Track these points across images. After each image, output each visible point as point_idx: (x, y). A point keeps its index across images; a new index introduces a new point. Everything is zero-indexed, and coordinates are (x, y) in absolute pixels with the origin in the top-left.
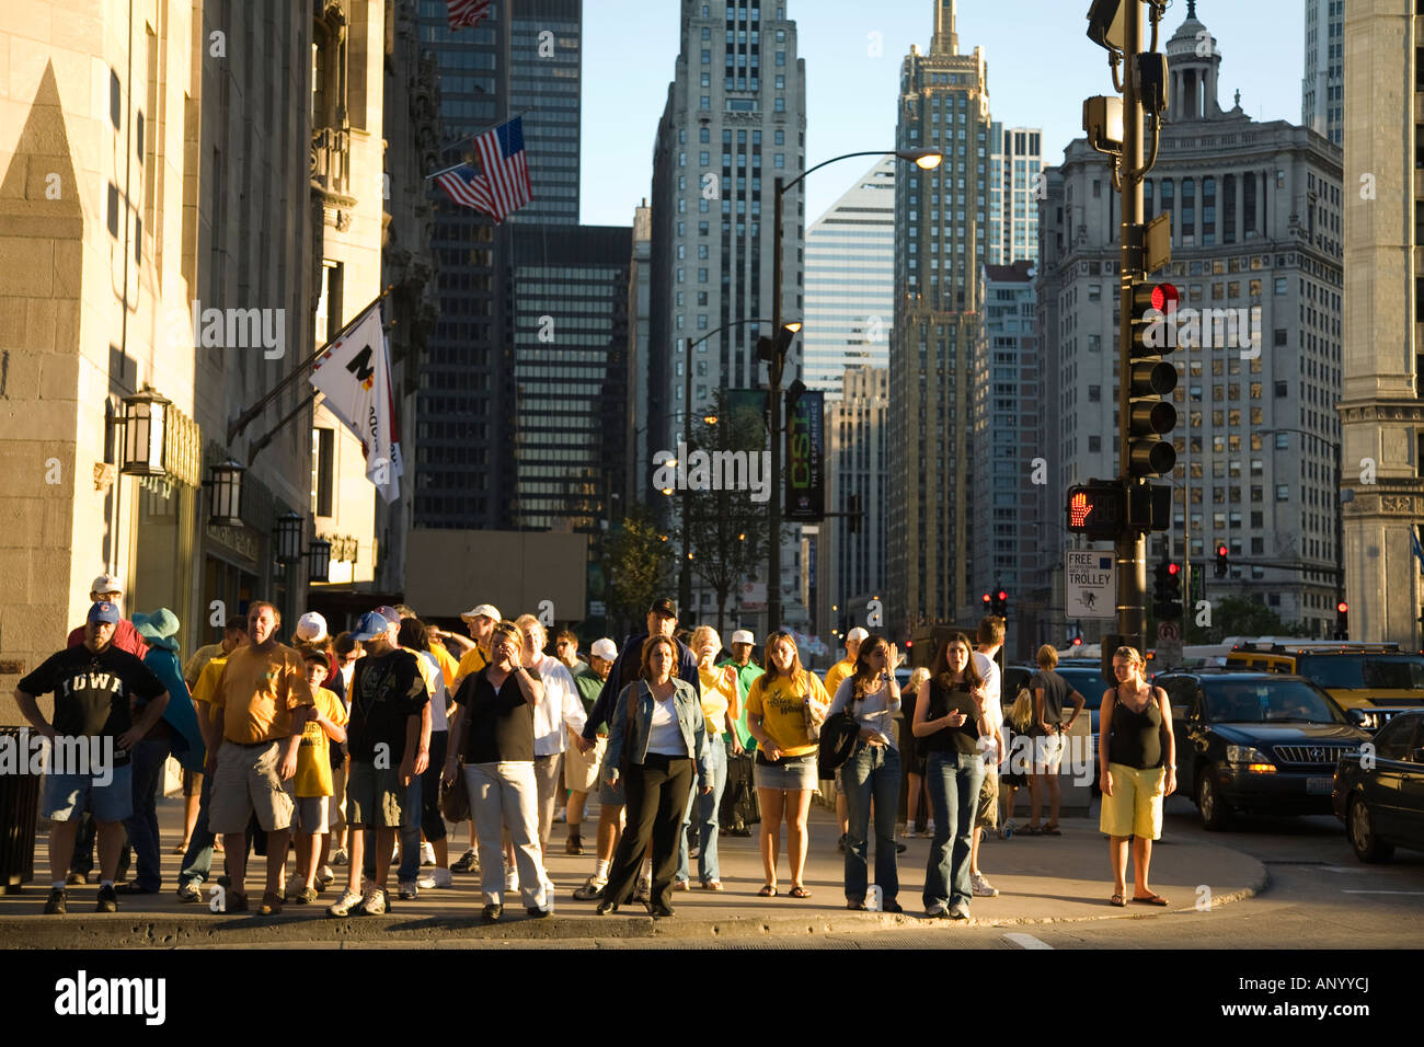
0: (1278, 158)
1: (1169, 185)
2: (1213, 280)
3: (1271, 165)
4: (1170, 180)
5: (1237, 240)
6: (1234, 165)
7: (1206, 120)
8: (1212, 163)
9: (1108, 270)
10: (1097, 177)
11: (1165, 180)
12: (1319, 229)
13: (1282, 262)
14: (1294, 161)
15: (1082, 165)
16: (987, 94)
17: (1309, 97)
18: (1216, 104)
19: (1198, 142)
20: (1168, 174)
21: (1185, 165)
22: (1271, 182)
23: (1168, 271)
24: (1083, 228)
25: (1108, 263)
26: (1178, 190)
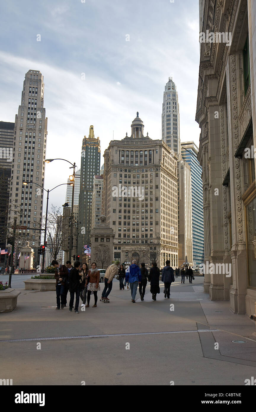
0: (156, 147)
1: (132, 152)
2: (142, 173)
3: (155, 148)
4: (133, 151)
5: (147, 165)
6: (147, 148)
7: (141, 139)
8: (142, 148)
9: (118, 170)
10: (116, 149)
11: (132, 151)
12: (165, 164)
13: (157, 170)
14: (160, 148)
15: (113, 147)
16: (100, 147)
17: (163, 134)
18: (143, 135)
19: (139, 143)
20: (132, 150)
21: (136, 148)
22: (155, 152)
23: (132, 171)
24: (113, 160)
25: (118, 169)
26: (134, 153)
